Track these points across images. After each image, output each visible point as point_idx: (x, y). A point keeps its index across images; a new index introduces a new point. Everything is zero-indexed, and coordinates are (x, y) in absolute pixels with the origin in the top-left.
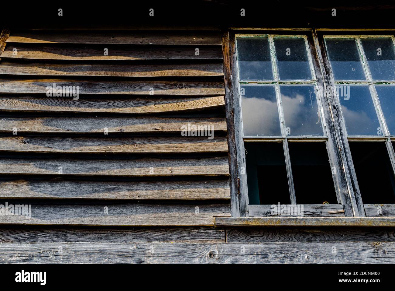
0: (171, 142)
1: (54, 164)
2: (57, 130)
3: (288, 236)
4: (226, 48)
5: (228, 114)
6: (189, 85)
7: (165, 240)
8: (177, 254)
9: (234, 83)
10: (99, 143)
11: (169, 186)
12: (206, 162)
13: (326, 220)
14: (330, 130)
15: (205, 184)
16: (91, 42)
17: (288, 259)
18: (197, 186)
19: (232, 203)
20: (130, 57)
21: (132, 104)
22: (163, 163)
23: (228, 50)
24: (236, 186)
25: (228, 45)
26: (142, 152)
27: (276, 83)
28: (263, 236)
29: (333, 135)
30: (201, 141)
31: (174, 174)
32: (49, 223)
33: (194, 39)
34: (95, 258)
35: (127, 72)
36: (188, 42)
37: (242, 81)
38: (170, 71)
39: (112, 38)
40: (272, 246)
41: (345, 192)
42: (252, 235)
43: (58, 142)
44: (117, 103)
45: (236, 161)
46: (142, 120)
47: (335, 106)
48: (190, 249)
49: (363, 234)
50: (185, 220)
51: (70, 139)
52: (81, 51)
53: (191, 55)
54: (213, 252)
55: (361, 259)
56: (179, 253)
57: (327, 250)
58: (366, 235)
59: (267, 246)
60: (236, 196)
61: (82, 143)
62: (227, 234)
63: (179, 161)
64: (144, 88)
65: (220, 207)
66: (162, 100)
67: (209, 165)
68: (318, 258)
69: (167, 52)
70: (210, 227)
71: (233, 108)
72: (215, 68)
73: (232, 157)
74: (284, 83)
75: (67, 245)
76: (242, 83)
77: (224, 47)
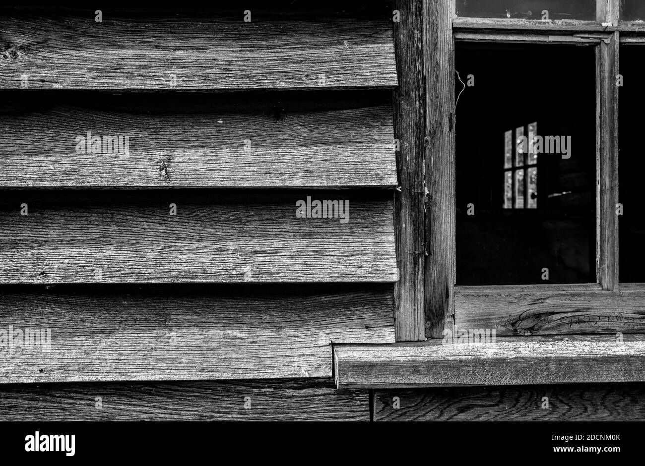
11: (161, 229)
12: (304, 132)
18: (272, 229)
19: (400, 290)
24: (415, 224)
45: (420, 126)
50: (226, 360)
60: (415, 262)
63: (199, 123)
65: (354, 304)
67: (316, 144)
73: (409, 109)
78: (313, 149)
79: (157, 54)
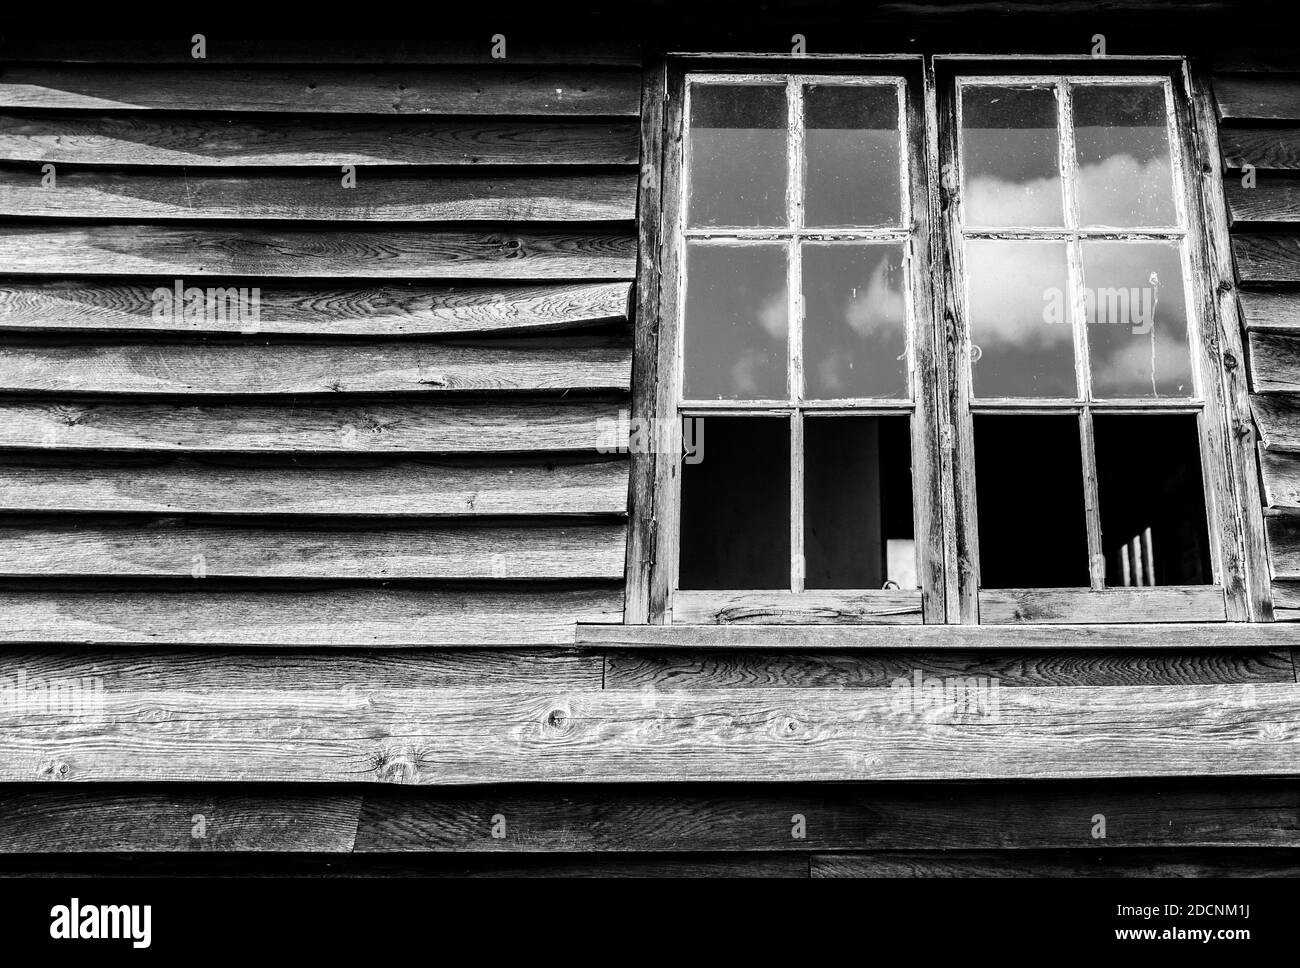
0: (476, 422)
1: (154, 481)
2: (158, 386)
3: (766, 670)
4: (653, 125)
5: (641, 336)
6: (537, 245)
7: (449, 682)
8: (471, 718)
9: (669, 237)
10: (275, 423)
11: (466, 543)
12: (567, 478)
13: (860, 634)
14: (925, 382)
15: (562, 536)
16: (245, 104)
17: (743, 730)
18: (542, 544)
19: (630, 588)
20: (364, 154)
21: (369, 306)
22: (451, 480)
23: (659, 130)
24: (644, 541)
25: (660, 114)
26: (392, 449)
27: (791, 237)
28: (702, 671)
29: (931, 398)
30: (561, 418)
31: (478, 510)
32: (151, 640)
33: (557, 95)
34: (270, 726)
35: (355, 206)
36: (537, 105)
37: (695, 231)
38: (481, 202)
39: (308, 90)
40: (704, 699)
41: (937, 558)
42: (674, 670)
43: (163, 421)
44: (324, 303)
45: (651, 473)
46: (395, 357)
47: (952, 310)
48: (502, 705)
49: (962, 666)
50: (502, 632)
51: (196, 410)
52: (215, 133)
53: (545, 150)
54: (557, 712)
55: (920, 729)
56: (474, 715)
57: (840, 708)
58: (968, 668)
59: (693, 699)
60: (642, 568)
61: (229, 423)
62: (608, 668)
63: (496, 474)
64: (403, 257)
65: (597, 597)
66: (454, 292)
67: (573, 486)
68: (817, 727)
69: (474, 137)
70: (567, 649)
71: (659, 318)
72: (613, 191)
73: (642, 465)
74: (814, 237)
75: (198, 697)
76: (693, 237)
77: (647, 120)
78: (571, 489)
79: (472, 429)
